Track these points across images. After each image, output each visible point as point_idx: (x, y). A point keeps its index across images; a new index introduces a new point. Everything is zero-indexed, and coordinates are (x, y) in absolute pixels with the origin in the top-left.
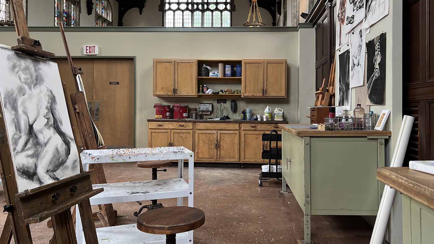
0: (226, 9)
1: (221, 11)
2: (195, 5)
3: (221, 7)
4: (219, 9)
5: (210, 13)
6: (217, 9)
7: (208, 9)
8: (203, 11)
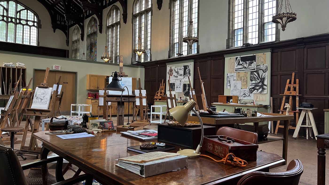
0: (34, 25)
1: (30, 26)
2: (9, 18)
3: (31, 24)
4: (28, 25)
5: (22, 26)
6: (27, 24)
7: (20, 23)
8: (16, 24)
